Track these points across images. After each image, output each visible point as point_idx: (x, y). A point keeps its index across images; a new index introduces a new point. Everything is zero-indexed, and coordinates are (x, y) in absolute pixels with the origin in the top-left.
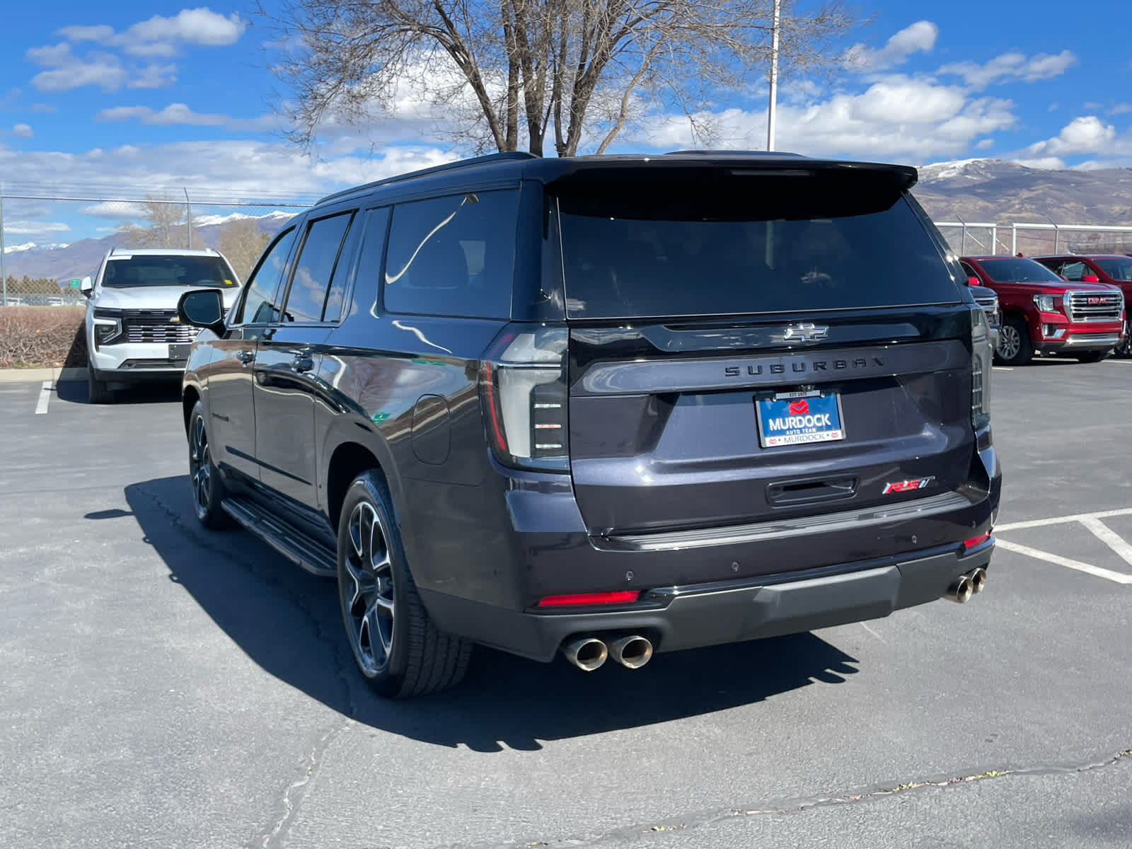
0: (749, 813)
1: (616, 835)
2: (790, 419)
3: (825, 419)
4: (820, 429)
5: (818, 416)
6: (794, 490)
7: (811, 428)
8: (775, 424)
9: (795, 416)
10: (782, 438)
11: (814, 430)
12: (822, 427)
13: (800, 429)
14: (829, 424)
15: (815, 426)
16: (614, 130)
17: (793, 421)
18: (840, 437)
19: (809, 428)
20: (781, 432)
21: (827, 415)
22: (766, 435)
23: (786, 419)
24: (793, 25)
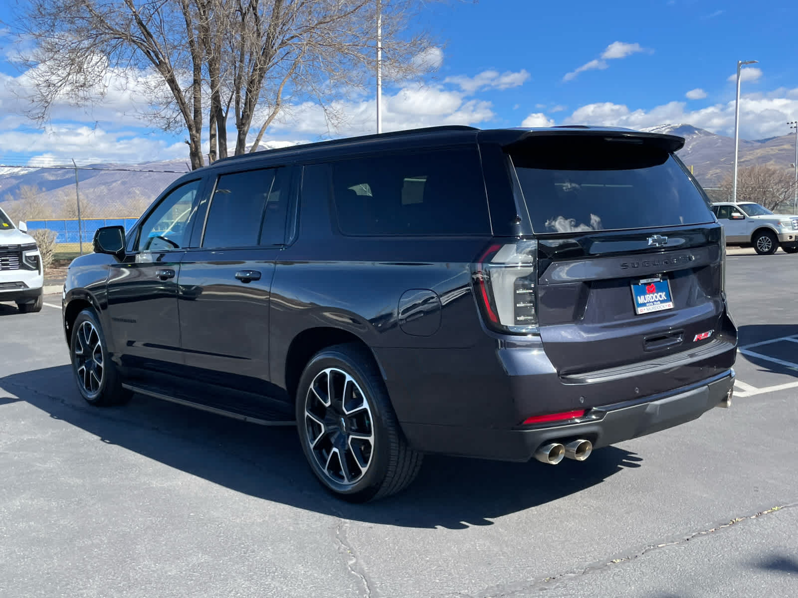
0: (659, 546)
1: (592, 568)
2: (648, 296)
3: (663, 295)
4: (662, 302)
5: (660, 294)
6: (655, 341)
7: (658, 301)
8: (641, 300)
9: (649, 294)
10: (645, 308)
11: (659, 302)
12: (662, 300)
13: (653, 302)
14: (666, 299)
15: (659, 300)
16: (272, 115)
17: (649, 297)
18: (672, 307)
19: (656, 301)
20: (644, 305)
21: (664, 293)
22: (638, 307)
23: (646, 296)
24: (395, 47)
